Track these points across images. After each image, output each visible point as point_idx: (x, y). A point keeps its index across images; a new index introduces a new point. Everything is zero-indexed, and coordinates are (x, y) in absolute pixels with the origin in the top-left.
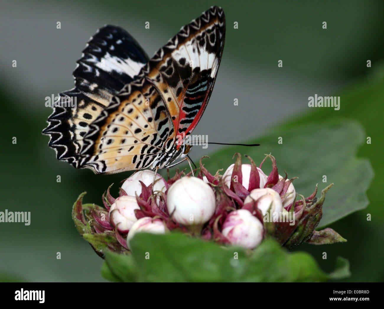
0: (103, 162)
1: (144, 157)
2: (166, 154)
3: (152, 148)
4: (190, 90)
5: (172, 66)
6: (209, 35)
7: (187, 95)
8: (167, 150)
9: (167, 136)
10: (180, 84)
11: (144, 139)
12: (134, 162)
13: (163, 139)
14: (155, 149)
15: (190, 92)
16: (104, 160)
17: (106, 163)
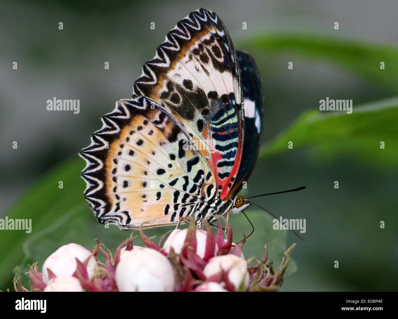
0: (126, 213)
1: (180, 208)
2: (206, 204)
3: (186, 196)
4: (214, 122)
5: (176, 91)
6: (210, 48)
7: (214, 129)
8: (207, 199)
9: (203, 180)
10: (199, 116)
11: (173, 183)
12: (166, 212)
13: (198, 184)
14: (191, 198)
15: (216, 124)
16: (127, 211)
17: (130, 214)
